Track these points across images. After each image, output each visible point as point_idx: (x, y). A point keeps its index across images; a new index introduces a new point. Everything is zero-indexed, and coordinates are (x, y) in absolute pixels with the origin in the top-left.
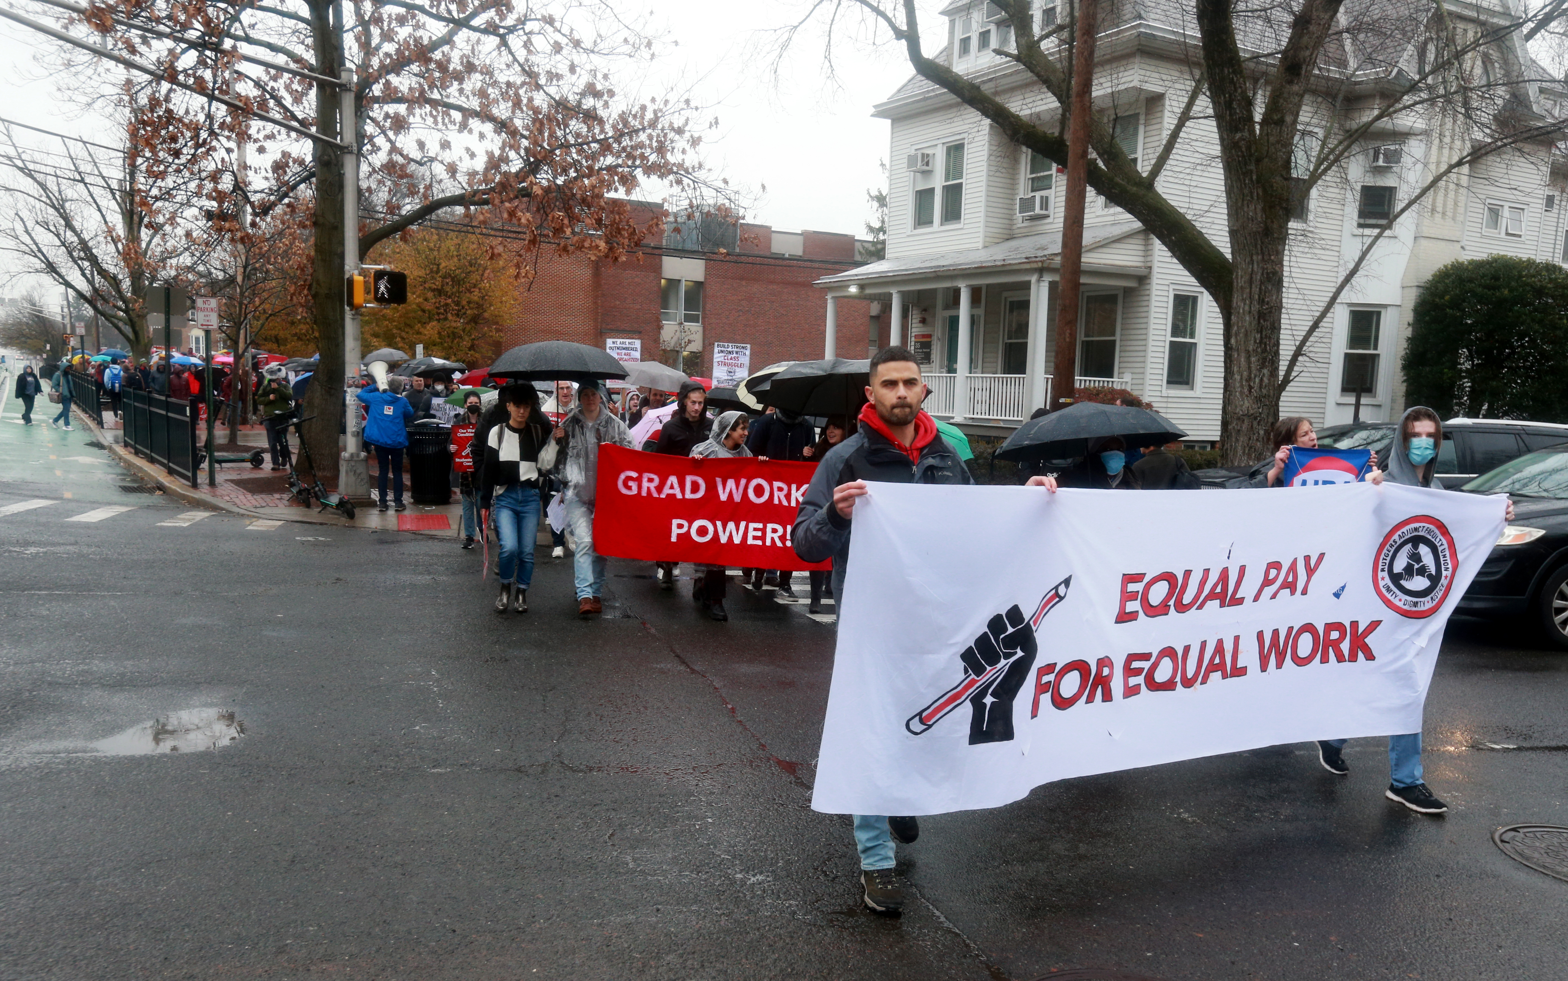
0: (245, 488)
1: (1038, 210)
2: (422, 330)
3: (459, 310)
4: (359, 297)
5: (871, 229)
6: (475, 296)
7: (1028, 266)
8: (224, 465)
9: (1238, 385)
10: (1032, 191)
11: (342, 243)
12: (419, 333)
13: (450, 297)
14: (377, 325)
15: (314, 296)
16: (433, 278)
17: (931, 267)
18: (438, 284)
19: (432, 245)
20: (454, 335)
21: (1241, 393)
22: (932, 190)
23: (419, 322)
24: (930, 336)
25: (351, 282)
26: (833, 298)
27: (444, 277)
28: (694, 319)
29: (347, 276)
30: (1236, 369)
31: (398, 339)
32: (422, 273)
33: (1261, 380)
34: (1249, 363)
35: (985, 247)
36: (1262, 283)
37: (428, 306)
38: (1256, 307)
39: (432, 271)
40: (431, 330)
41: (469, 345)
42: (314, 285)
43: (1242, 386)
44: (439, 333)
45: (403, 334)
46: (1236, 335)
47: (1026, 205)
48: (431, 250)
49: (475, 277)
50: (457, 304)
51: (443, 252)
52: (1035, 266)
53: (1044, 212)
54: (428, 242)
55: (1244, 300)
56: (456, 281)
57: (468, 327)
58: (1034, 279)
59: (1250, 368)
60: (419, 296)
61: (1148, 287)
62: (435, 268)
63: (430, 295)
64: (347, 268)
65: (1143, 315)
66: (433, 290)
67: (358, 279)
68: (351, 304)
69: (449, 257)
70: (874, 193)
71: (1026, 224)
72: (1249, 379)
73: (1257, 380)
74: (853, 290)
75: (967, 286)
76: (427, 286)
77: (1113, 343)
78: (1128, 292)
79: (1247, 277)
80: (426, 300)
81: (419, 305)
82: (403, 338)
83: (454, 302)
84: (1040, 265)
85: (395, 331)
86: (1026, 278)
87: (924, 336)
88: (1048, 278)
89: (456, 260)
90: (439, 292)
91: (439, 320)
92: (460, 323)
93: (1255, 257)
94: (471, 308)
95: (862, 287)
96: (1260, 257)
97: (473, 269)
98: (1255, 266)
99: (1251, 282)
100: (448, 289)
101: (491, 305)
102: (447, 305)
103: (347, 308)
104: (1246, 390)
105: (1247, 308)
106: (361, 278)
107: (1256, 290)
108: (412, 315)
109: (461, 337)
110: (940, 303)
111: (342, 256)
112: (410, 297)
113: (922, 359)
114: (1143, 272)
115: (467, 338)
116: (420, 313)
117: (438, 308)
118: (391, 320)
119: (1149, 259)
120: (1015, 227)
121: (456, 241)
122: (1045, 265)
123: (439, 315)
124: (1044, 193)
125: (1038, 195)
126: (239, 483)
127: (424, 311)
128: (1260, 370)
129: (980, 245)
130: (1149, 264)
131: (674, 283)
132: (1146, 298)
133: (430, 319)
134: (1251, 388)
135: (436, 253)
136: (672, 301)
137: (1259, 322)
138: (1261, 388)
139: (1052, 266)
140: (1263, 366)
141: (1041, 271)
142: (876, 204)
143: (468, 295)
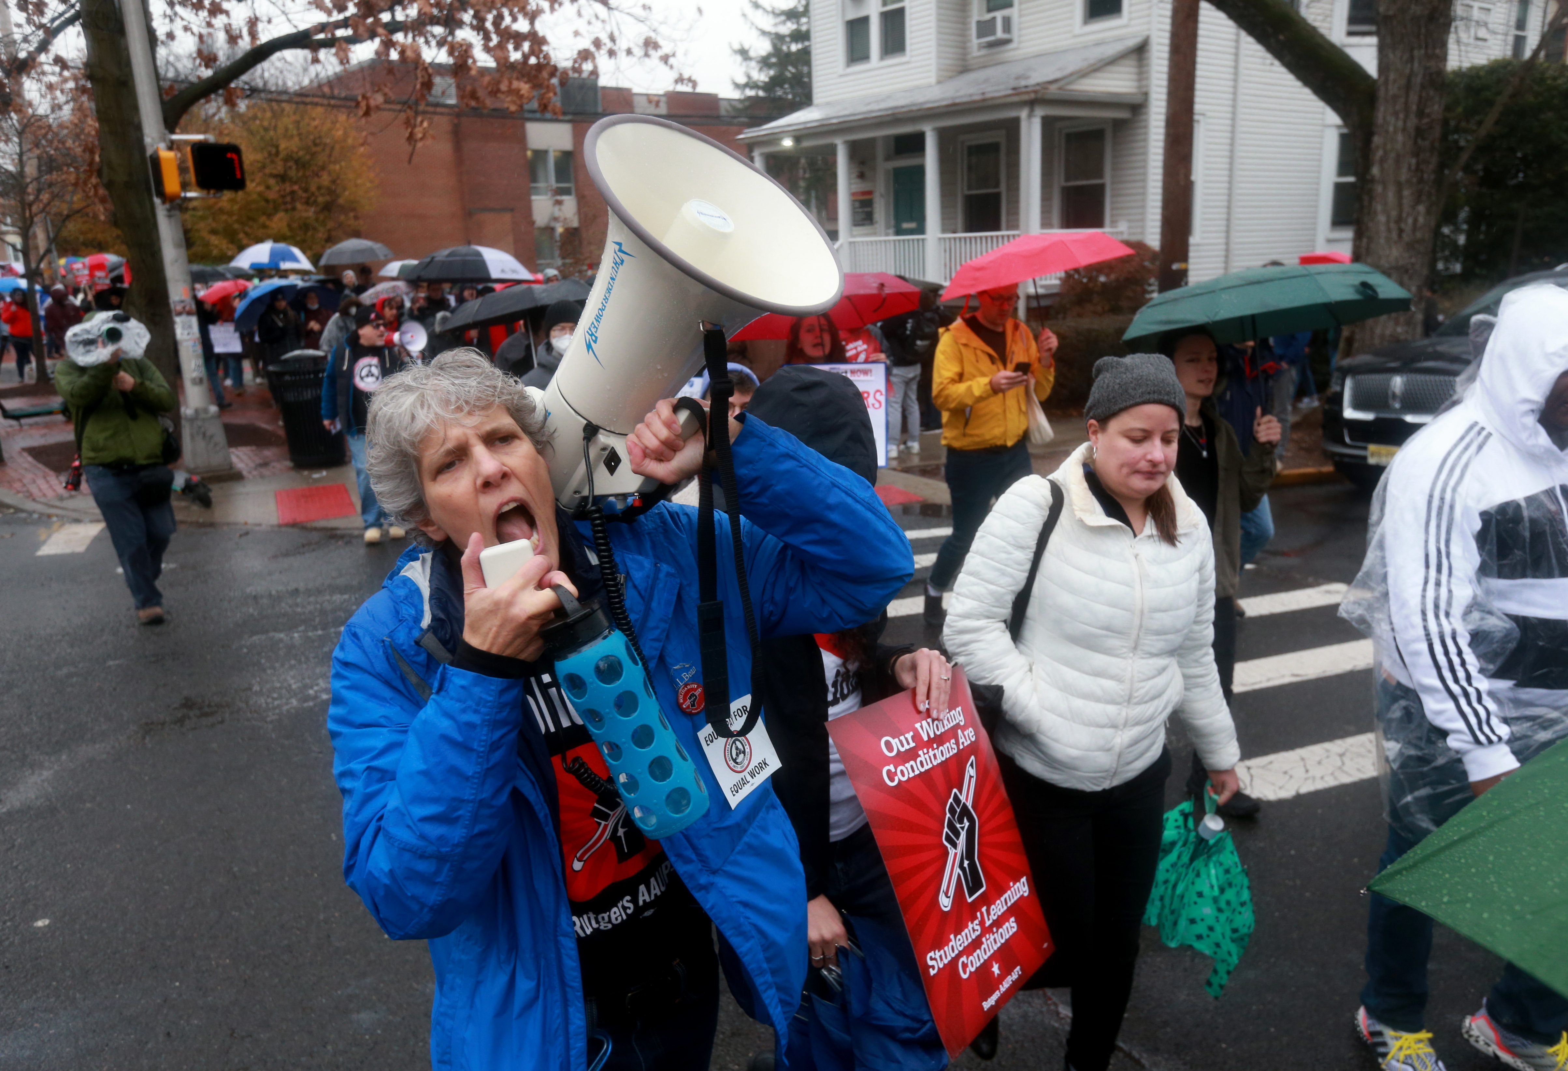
0: (47, 464)
1: (1000, 34)
2: (268, 223)
3: (308, 198)
4: (172, 183)
5: (737, 86)
6: (325, 179)
7: (1016, 99)
8: (23, 421)
9: (1382, 228)
10: (989, 10)
11: (135, 108)
12: (264, 226)
13: (296, 183)
14: (214, 219)
15: (109, 186)
16: (272, 162)
17: (887, 109)
18: (279, 168)
19: (266, 123)
20: (306, 227)
21: (1388, 239)
22: (865, 20)
23: (264, 214)
24: (870, 193)
25: (156, 161)
26: (762, 154)
27: (286, 160)
28: (566, 192)
29: (149, 152)
30: (1379, 208)
31: (241, 235)
32: (259, 157)
33: (1415, 221)
34: (1399, 196)
35: (939, 82)
36: (1423, 87)
37: (272, 195)
38: (1413, 122)
39: (270, 154)
40: (279, 221)
41: (325, 236)
42: (105, 170)
43: (1389, 230)
44: (289, 226)
45: (247, 229)
46: (1382, 161)
47: (985, 28)
48: (266, 130)
49: (322, 158)
50: (306, 190)
51: (280, 131)
52: (1025, 97)
53: (1006, 36)
54: (262, 120)
55: (1396, 114)
56: (301, 164)
57: (321, 217)
58: (1024, 114)
59: (1400, 205)
60: (259, 184)
61: (1144, 117)
62: (274, 150)
63: (272, 182)
64: (148, 140)
65: (1141, 151)
66: (275, 176)
67: (166, 155)
68: (161, 194)
69: (287, 136)
70: (737, 47)
71: (984, 52)
72: (1399, 220)
73: (1410, 221)
74: (788, 143)
75: (935, 129)
76: (267, 171)
77: (1102, 187)
78: (1119, 126)
79: (1403, 82)
80: (268, 187)
81: (260, 194)
82: (246, 234)
83: (301, 188)
84: (1033, 96)
85: (236, 226)
86: (1012, 114)
87: (864, 193)
88: (1040, 112)
89: (296, 139)
90: (283, 178)
91: (286, 211)
92: (311, 213)
93: (1416, 53)
94: (323, 195)
95: (798, 139)
96: (1423, 52)
97: (319, 149)
98: (1416, 65)
99: (1408, 87)
100: (292, 173)
101: (345, 189)
102: (293, 193)
103: (157, 201)
104: (1394, 235)
105: (1400, 124)
106: (171, 154)
107: (1414, 98)
108: (253, 206)
109: (314, 229)
110: (880, 153)
111: (139, 128)
112: (250, 185)
113: (864, 219)
114: (1138, 100)
115: (322, 229)
116: (263, 203)
117: (283, 197)
118: (230, 214)
119: (1144, 83)
120: (969, 57)
121: (293, 118)
122: (1039, 96)
123: (286, 203)
124: (1006, 12)
125: (999, 15)
126: (38, 454)
127: (267, 201)
128: (1413, 207)
129: (933, 80)
130: (1144, 90)
131: (541, 155)
132: (1142, 131)
133: (276, 210)
134: (1401, 231)
135: (272, 133)
136: (541, 174)
137: (1415, 142)
138: (1415, 228)
139: (1048, 97)
140: (1418, 201)
141: (1032, 104)
142: (739, 58)
143: (316, 179)
